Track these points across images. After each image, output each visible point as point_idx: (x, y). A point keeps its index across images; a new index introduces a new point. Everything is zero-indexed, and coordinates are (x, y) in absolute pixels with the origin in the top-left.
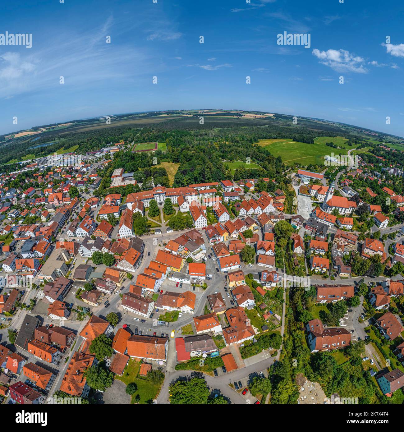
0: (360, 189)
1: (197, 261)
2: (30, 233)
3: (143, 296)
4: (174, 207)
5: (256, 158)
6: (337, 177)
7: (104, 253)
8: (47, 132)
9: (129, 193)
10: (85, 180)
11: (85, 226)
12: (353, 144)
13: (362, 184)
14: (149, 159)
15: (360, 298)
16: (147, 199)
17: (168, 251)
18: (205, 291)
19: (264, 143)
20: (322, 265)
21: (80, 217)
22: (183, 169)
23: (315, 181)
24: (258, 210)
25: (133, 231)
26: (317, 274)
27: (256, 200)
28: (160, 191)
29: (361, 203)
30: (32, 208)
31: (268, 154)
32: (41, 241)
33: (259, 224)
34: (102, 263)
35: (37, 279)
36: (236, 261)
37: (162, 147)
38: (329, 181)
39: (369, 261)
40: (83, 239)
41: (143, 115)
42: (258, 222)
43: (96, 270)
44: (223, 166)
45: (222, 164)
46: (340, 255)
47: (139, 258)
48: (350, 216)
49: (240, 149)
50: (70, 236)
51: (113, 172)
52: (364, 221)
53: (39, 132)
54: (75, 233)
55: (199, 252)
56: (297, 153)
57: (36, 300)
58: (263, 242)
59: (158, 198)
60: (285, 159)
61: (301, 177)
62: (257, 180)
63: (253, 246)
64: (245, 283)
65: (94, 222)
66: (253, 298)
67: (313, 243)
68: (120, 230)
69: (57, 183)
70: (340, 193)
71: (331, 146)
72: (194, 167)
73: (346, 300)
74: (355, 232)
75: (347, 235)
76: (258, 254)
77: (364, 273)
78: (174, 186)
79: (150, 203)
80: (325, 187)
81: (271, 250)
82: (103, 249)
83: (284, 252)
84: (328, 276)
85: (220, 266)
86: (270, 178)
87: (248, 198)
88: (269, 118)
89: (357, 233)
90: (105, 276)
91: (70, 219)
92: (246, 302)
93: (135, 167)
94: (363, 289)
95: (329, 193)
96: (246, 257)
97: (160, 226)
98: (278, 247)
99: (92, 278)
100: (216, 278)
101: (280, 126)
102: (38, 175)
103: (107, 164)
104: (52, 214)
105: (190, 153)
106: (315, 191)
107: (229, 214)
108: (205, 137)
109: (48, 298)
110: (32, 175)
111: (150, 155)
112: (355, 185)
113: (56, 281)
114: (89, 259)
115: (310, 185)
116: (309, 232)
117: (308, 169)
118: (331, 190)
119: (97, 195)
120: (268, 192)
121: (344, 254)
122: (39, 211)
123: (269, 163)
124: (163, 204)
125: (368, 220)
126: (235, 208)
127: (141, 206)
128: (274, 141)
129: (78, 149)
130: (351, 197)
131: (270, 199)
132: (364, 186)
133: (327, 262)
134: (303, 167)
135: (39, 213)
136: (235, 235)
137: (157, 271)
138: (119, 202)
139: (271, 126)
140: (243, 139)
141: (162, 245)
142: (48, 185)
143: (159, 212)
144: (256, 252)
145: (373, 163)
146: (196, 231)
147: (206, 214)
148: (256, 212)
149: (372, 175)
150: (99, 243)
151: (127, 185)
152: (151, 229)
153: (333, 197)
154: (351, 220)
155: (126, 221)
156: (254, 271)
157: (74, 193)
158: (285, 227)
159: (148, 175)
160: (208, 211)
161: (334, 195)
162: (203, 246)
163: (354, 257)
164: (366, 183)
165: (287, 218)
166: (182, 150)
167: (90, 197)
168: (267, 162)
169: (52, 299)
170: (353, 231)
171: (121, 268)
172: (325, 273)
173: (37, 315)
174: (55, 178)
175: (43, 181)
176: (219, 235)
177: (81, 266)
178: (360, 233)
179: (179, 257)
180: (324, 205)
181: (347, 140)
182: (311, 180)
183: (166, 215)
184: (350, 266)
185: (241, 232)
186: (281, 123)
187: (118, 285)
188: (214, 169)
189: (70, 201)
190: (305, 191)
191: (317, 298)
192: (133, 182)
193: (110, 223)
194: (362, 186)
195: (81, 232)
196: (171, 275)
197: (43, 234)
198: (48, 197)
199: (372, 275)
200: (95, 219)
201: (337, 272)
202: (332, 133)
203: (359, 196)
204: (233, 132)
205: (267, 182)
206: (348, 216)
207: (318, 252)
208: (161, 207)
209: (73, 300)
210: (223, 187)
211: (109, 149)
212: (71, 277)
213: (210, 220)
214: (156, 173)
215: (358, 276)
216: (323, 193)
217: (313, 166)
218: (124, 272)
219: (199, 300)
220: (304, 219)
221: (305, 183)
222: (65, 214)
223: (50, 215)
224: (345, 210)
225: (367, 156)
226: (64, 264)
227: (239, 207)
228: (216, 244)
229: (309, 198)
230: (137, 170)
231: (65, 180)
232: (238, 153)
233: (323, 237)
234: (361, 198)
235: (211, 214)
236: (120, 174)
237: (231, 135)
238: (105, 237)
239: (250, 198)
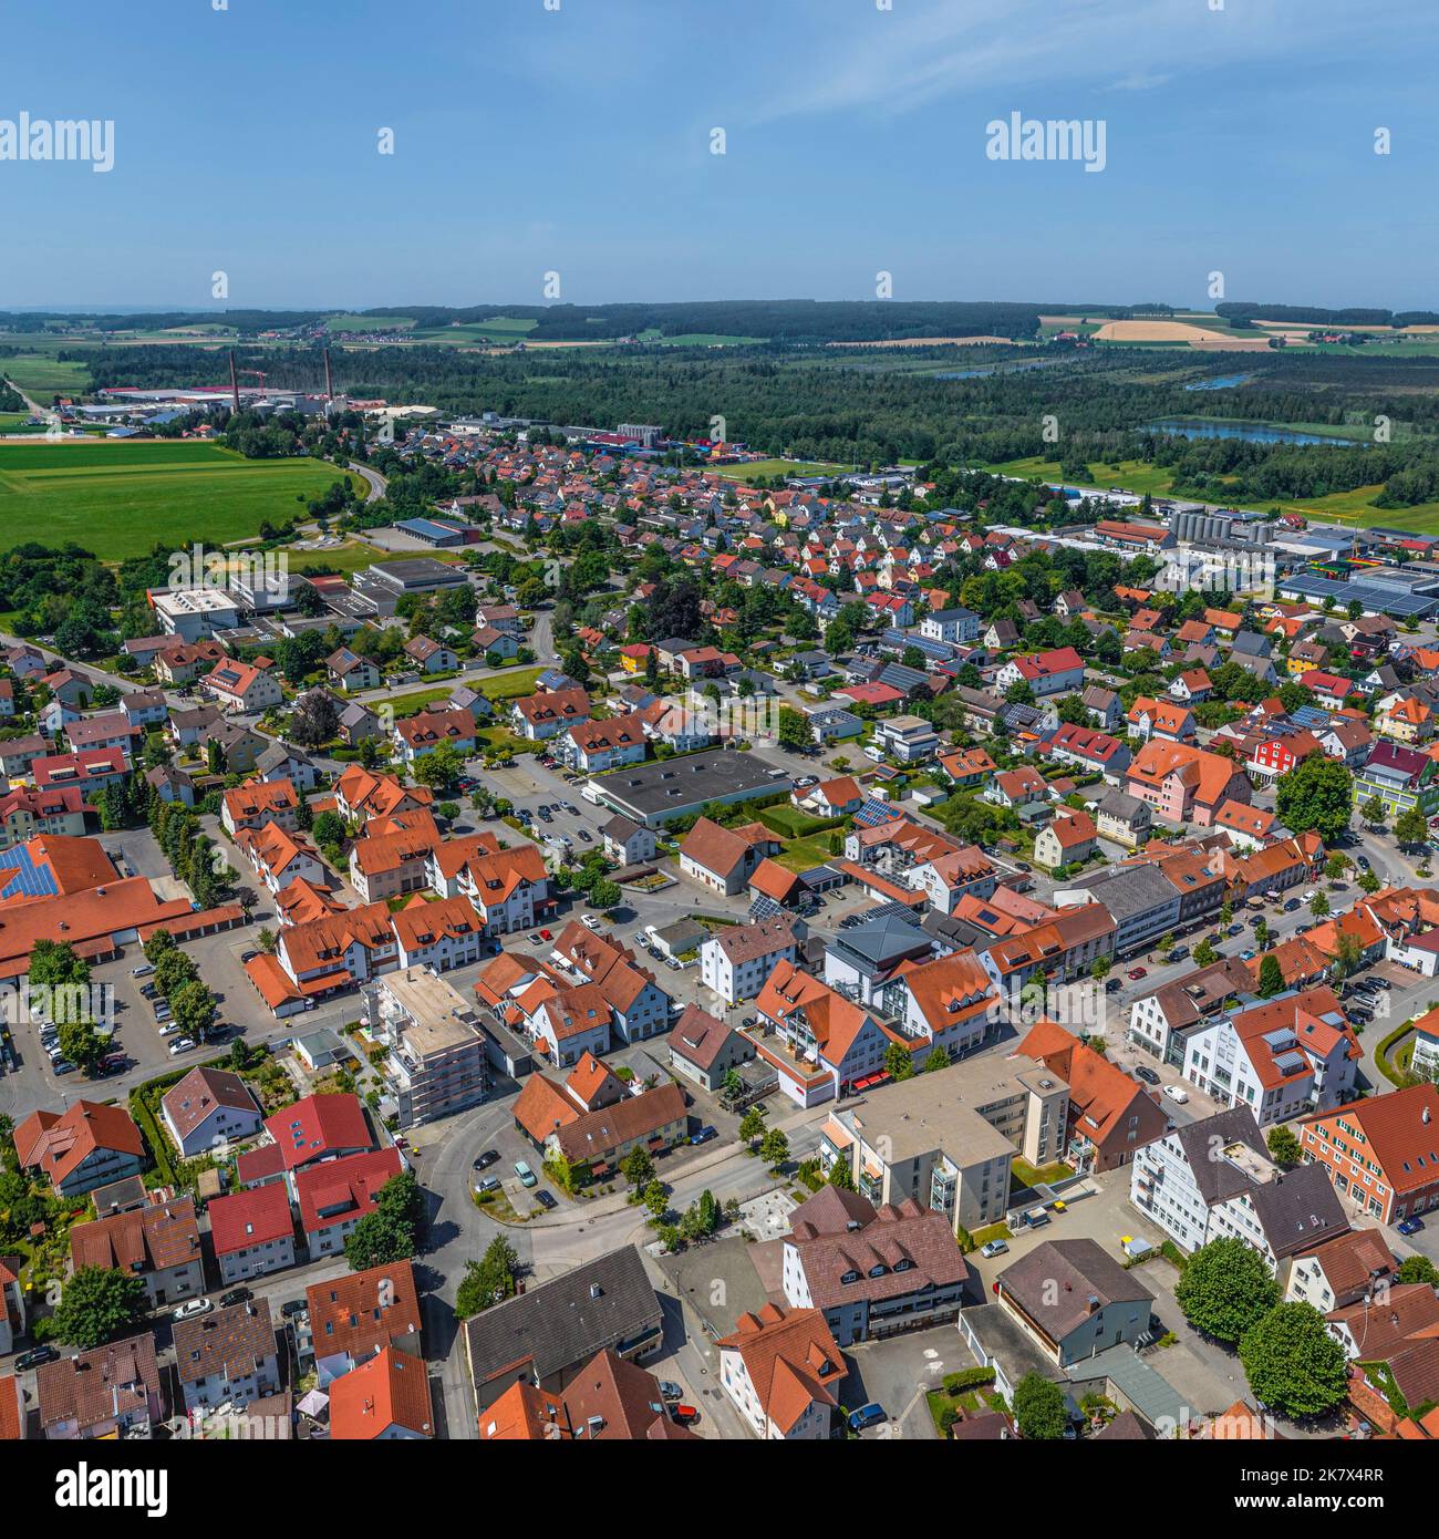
2: (931, 883)
7: (1290, 1296)
8: (1307, 358)
11: (1273, 1038)
21: (1271, 964)
30: (1015, 760)
32: (964, 959)
34: (1231, 1347)
35: (812, 1128)
40: (1211, 1109)
50: (1138, 1039)
53: (1257, 344)
54: (1182, 1044)
57: (728, 1223)
69: (1234, 698)
82: (1306, 1264)
91: (1198, 938)
99: (1102, 1380)
102: (1141, 596)
104: (1113, 853)
109: (792, 1261)
110: (1110, 583)
113: (899, 1215)
114: (1168, 1252)
122: (1046, 796)
135: (1043, 806)
142: (1172, 677)
157: (1316, 804)
169: (804, 1286)
173: (672, 1292)
174: (1235, 657)
175: (1158, 643)
177: (1085, 1253)
189: (1266, 836)
195: (1221, 1060)
197: (1000, 927)
198: (1138, 745)
200: (1370, 1040)
209: (899, 1392)
212: (991, 1267)
222: (1188, 901)
223: (1095, 855)
226: (1003, 1160)
231: (1300, 697)
238: (1364, 1199)
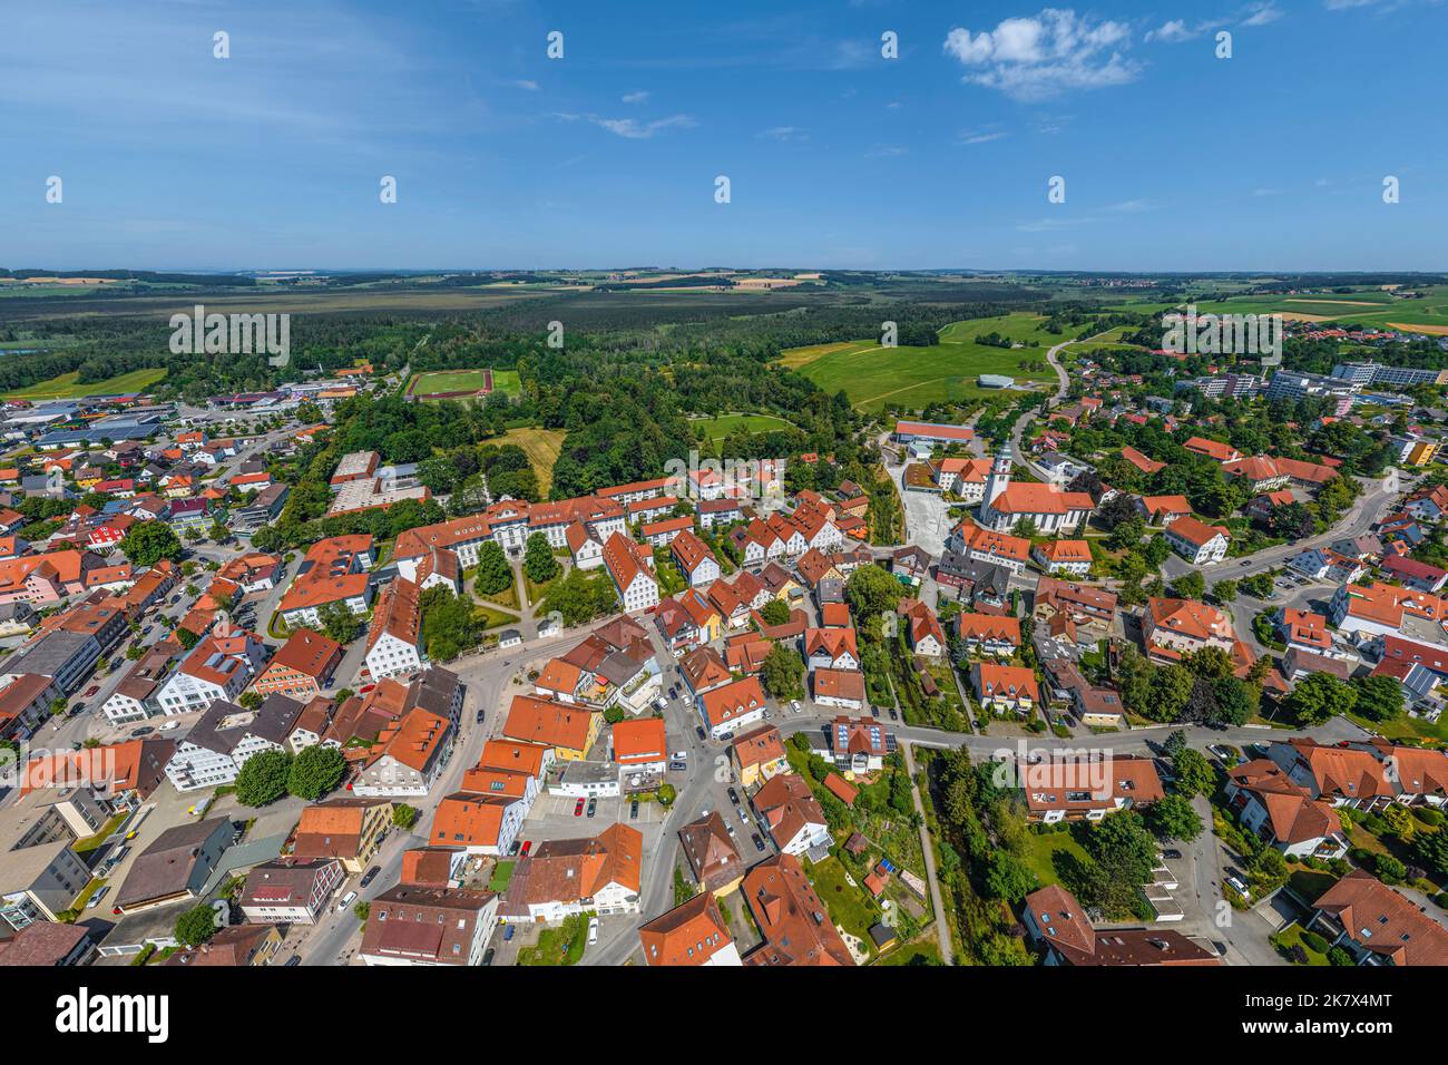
0: (1099, 455)
1: (638, 712)
3: (453, 884)
4: (558, 559)
5: (777, 402)
6: (1017, 430)
7: (297, 751)
9: (405, 528)
10: (211, 495)
11: (210, 662)
12: (1066, 328)
13: (1106, 439)
14: (468, 421)
15: (1192, 803)
16: (468, 542)
17: (545, 696)
18: (669, 815)
19: (796, 360)
20: (1012, 687)
21: (183, 632)
22: (577, 446)
23: (949, 446)
24: (796, 544)
25: (423, 650)
26: (1003, 718)
27: (786, 516)
28: (511, 514)
29: (1109, 495)
31: (809, 387)
33: (803, 581)
34: (285, 795)
36: (751, 698)
37: (506, 383)
38: (993, 444)
39: (1181, 671)
40: (198, 716)
41: (430, 280)
42: (800, 577)
43: (253, 833)
44: (691, 432)
45: (685, 425)
46: (1066, 654)
47: (444, 739)
48: (1077, 534)
49: (732, 381)
51: (336, 466)
52: (1128, 545)
54: (155, 703)
55: (642, 682)
56: (890, 376)
58: (822, 632)
59: (505, 535)
60: (859, 398)
61: (906, 442)
62: (785, 460)
63: (794, 647)
64: (786, 766)
65: (256, 642)
66: (821, 814)
67: (967, 623)
68: (373, 653)
70: (1033, 472)
71: (992, 345)
72: (608, 437)
73: (1139, 811)
74: (1102, 581)
75: (1077, 591)
76: (812, 668)
77: (1175, 712)
78: (553, 497)
79: (479, 553)
80: (982, 462)
81: (846, 654)
82: (296, 734)
83: (886, 657)
84: (1041, 722)
85: (707, 720)
86: (820, 453)
88: (808, 286)
89: (1113, 584)
90: (292, 847)
91: (125, 647)
92: (800, 834)
93: (419, 447)
94: (1193, 771)
95: (997, 477)
96: (778, 682)
97: (516, 620)
98: (868, 642)
100: (701, 760)
101: (839, 305)
103: (308, 439)
105: (593, 399)
106: (952, 476)
107: (718, 560)
108: (634, 352)
111: (468, 408)
112: (1078, 446)
114: (222, 791)
115: (936, 461)
116: (950, 591)
117: (925, 418)
118: (1001, 466)
119: (271, 543)
120: (817, 490)
121: (1080, 650)
123: (814, 413)
124: (522, 554)
125: (1142, 541)
126: (734, 544)
127: (449, 565)
128: (825, 350)
129: (162, 383)
130: (1070, 479)
131: (826, 508)
132: (1114, 445)
133: (1030, 678)
134: (911, 413)
136: (739, 621)
137: (511, 773)
138: (366, 561)
139: (815, 309)
140: (740, 353)
141: (524, 678)
143: (512, 578)
144: (805, 662)
145: (1138, 373)
146: (628, 620)
147: (652, 569)
148: (791, 549)
149: (1140, 408)
150: (276, 717)
151: (395, 504)
152: (488, 633)
153: (1009, 488)
154: (1083, 546)
155: (394, 619)
156: (808, 723)
157: (153, 545)
158: (877, 584)
159: (467, 468)
160: (658, 560)
161: (1011, 480)
162: (650, 664)
163: (1119, 659)
164: (1117, 435)
165: (878, 557)
166: (570, 392)
167: (239, 555)
168: (807, 411)
170: (1093, 579)
171: (372, 792)
172: (1030, 713)
176: (696, 624)
178: (1122, 583)
179: (582, 708)
180: (983, 513)
181: (1042, 318)
182: (938, 447)
183: (533, 585)
184: (1112, 689)
185: (755, 608)
186: (842, 297)
187: (354, 866)
188: (664, 440)
189: (132, 577)
190: (925, 478)
191: (1027, 804)
192: (419, 493)
193: (328, 636)
194: (1104, 446)
195: (185, 693)
196: (559, 775)
199: (1213, 720)
200: (262, 630)
201: (1071, 709)
202: (994, 306)
203: (1097, 474)
204: (711, 333)
205: (811, 464)
206: (1067, 537)
207: (993, 649)
208: (516, 563)
211: (312, 386)
213: (664, 583)
214: (493, 461)
215: (1156, 721)
216: (979, 479)
217: (940, 406)
218: (383, 807)
219: (655, 850)
220: (930, 556)
221: (919, 456)
222: (100, 635)
224: (1055, 520)
225: (1115, 354)
226: (63, 854)
227: (740, 538)
228: (688, 653)
229: (936, 495)
230: (429, 454)
232: (727, 391)
233: (996, 603)
234: (1106, 480)
235: (667, 565)
236: (364, 470)
237: (707, 341)
238: (302, 688)
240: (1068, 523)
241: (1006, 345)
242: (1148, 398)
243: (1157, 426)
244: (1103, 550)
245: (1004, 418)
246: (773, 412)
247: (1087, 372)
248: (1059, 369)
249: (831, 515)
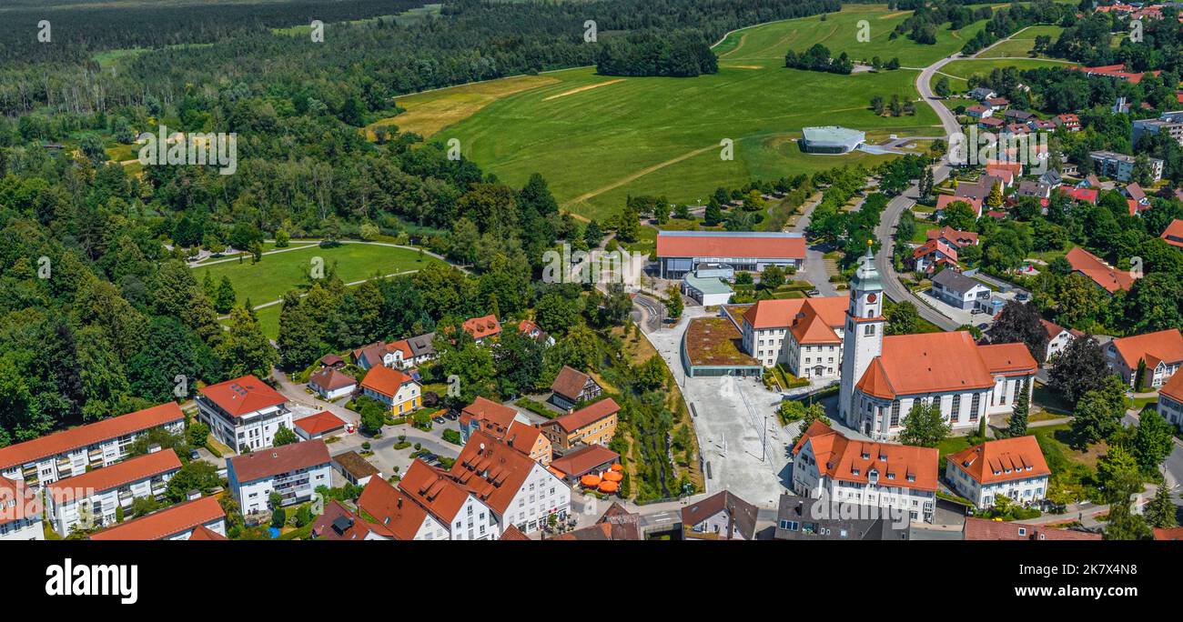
0: (1032, 267)
5: (397, 211)
6: (884, 231)
12: (940, 31)
13: (1037, 235)
19: (430, 116)
23: (764, 276)
24: (473, 523)
27: (443, 464)
29: (1059, 343)
31: (464, 174)
38: (843, 264)
44: (198, 294)
45: (184, 278)
48: (1016, 425)
49: (288, 170)
52: (1104, 435)
56: (633, 140)
60: (573, 189)
61: (680, 274)
62: (427, 339)
70: (923, 312)
71: (815, 69)
75: (1031, 539)
80: (829, 302)
86: (503, 315)
87: (391, 462)
95: (861, 328)
106: (777, 336)
112: (994, 252)
115: (742, 308)
117: (711, 221)
118: (865, 308)
120: (506, 398)
123: (482, 229)
125: (1125, 423)
128: (490, 94)
130: (988, 319)
131: (529, 435)
132: (1053, 246)
134: (682, 214)
140: (301, 107)
145: (1071, 110)
148: (461, 536)
149: (1083, 174)
153: (884, 347)
154: (1029, 446)
161: (888, 332)
164: (1055, 227)
165: (653, 528)
168: (467, 226)
170: (1059, 510)
178: (1105, 509)
180: (845, 405)
181: (898, 15)
182: (743, 280)
188: (133, 318)
190: (724, 346)
194: (1037, 249)
203: (1033, 303)
205: (487, 339)
206: (1002, 433)
210: (219, 422)
216: (828, 337)
217: (736, 196)
220: (755, 510)
221: (709, 300)
224: (976, 402)
225: (1030, 77)
227: (340, 530)
229: (750, 380)
232: (282, 194)
234: (1049, 314)
237: (219, 84)
239: (404, 461)
240: (999, 401)
241: (842, 68)
242: (1095, 155)
243: (1115, 204)
244: (1064, 448)
245: (857, 209)
246: (389, 232)
247: (987, 113)
248: (941, 109)
249: (542, 448)
